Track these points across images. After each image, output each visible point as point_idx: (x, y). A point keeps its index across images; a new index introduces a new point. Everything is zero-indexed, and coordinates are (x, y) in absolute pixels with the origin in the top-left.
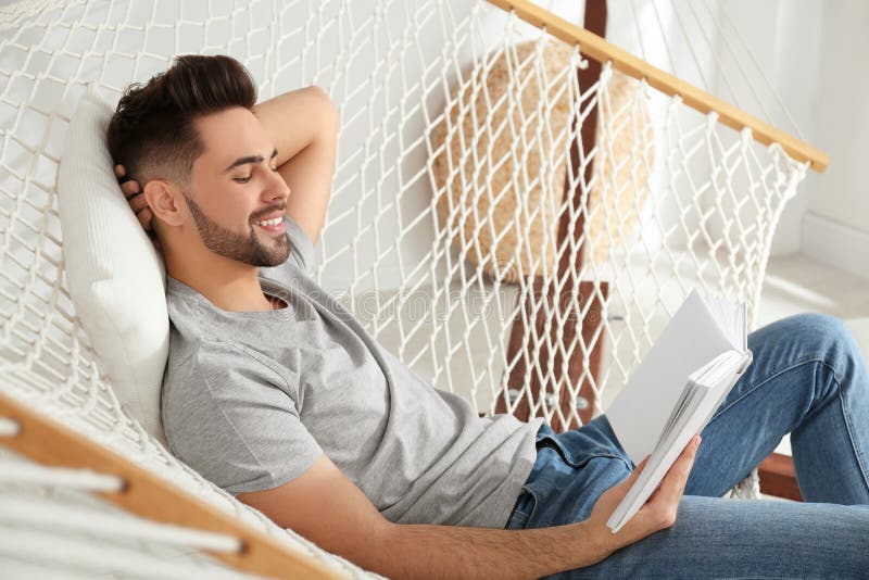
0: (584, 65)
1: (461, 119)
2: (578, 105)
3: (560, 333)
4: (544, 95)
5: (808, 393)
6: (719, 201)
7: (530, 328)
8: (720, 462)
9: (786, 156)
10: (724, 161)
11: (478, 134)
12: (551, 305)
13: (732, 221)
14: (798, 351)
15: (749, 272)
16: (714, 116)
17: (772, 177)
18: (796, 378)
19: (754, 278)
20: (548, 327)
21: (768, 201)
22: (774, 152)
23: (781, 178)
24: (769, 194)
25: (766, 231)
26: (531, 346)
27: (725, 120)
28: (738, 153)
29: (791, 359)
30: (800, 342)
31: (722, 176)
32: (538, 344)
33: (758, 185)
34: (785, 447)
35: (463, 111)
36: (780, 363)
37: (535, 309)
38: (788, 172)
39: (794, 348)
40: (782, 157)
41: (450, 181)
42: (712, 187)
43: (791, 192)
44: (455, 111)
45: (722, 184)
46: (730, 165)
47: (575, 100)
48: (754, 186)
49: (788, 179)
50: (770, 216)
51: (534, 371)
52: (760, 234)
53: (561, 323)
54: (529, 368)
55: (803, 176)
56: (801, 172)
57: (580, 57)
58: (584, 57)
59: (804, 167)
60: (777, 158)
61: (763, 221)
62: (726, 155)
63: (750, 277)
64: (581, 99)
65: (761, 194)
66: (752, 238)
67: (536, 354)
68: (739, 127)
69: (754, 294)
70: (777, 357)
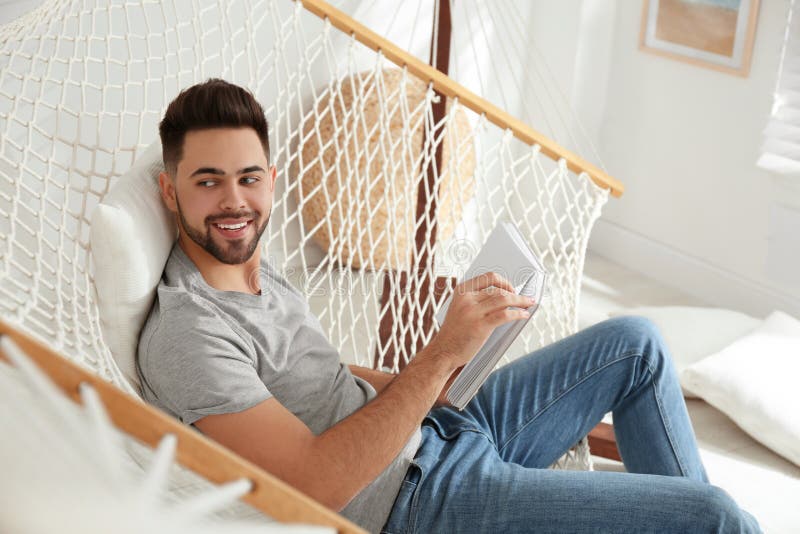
0: (437, 100)
1: (346, 144)
2: (433, 133)
3: (420, 323)
4: (407, 123)
5: (627, 380)
6: (544, 218)
7: (397, 319)
8: (561, 434)
9: (592, 182)
10: (547, 185)
11: (359, 156)
12: (413, 299)
13: (554, 235)
14: (623, 347)
15: (570, 278)
16: (536, 148)
17: (582, 201)
18: (620, 369)
19: (574, 283)
20: (411, 318)
21: (581, 219)
22: (582, 181)
23: (589, 201)
24: (582, 214)
25: (581, 243)
26: (399, 333)
27: (545, 151)
28: (556, 178)
29: (617, 353)
30: (624, 340)
31: (545, 198)
32: (404, 332)
33: (572, 206)
34: (608, 419)
35: (348, 137)
36: (609, 356)
37: (401, 303)
38: (594, 197)
39: (620, 345)
40: (589, 184)
41: (340, 196)
42: (538, 207)
43: (597, 213)
44: (341, 137)
45: (546, 205)
46: (551, 187)
47: (430, 129)
48: (569, 208)
49: (594, 203)
50: (583, 232)
51: (401, 354)
52: (576, 247)
53: (421, 314)
54: (397, 352)
55: (606, 200)
56: (604, 197)
57: (434, 93)
58: (437, 93)
59: (606, 192)
60: (585, 185)
61: (579, 235)
62: (548, 181)
63: (571, 282)
64: (435, 128)
65: (574, 213)
66: (569, 251)
67: (403, 340)
68: (556, 158)
69: (574, 296)
70: (607, 351)
